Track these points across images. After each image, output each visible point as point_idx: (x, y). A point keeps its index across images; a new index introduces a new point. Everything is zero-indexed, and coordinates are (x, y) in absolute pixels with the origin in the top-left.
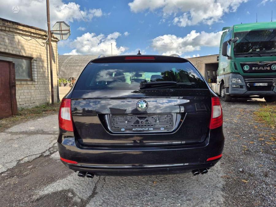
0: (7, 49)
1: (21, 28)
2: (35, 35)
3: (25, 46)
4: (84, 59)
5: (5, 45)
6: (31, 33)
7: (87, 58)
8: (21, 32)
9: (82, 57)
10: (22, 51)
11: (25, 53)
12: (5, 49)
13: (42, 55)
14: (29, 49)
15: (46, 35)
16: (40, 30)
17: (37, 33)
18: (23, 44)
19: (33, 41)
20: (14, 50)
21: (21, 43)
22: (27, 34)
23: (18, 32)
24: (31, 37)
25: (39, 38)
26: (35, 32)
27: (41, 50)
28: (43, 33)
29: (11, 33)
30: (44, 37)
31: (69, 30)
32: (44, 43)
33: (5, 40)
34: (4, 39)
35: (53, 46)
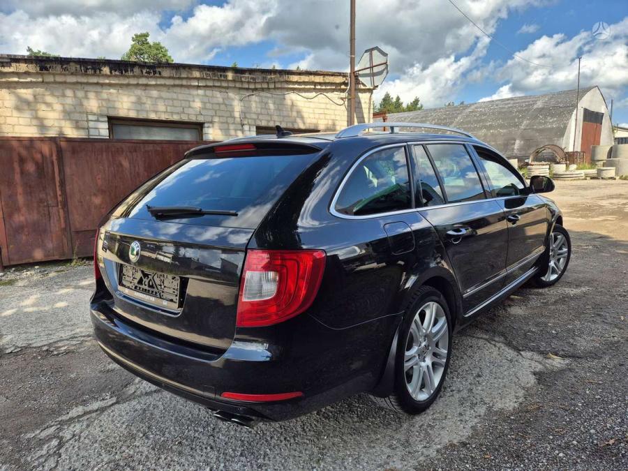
0: (271, 120)
1: (295, 78)
2: (324, 87)
3: (304, 110)
4: (502, 108)
5: (268, 114)
6: (315, 84)
7: (509, 105)
8: (296, 86)
9: (497, 105)
10: (299, 120)
11: (304, 123)
12: (268, 121)
13: (337, 123)
14: (312, 116)
15: (346, 81)
16: (333, 75)
17: (327, 81)
18: (300, 108)
19: (321, 98)
20: (283, 121)
21: (296, 106)
22: (308, 87)
23: (291, 86)
24: (316, 92)
25: (333, 91)
26: (322, 81)
27: (336, 112)
28: (339, 80)
29: (278, 92)
30: (343, 87)
31: (386, 63)
32: (342, 99)
33: (269, 106)
34: (266, 103)
35: (362, 101)
